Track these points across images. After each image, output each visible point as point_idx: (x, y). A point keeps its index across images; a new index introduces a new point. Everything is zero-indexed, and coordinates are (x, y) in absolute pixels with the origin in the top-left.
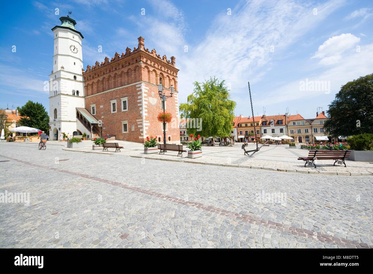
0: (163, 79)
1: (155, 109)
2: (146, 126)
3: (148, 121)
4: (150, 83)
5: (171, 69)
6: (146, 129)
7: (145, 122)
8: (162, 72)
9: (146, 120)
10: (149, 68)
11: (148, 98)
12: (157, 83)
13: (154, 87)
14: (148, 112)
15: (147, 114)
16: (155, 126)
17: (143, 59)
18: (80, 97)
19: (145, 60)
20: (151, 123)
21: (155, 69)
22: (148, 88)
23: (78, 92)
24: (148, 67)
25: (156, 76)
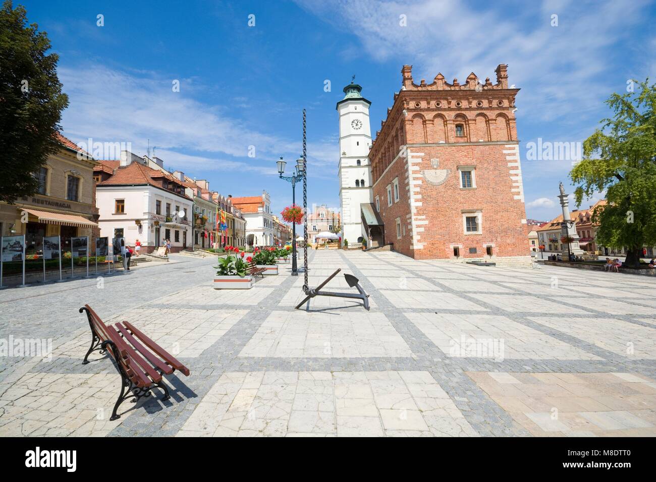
0: (466, 124)
1: (443, 190)
2: (418, 226)
3: (424, 217)
4: (427, 143)
5: (490, 95)
6: (418, 231)
7: (416, 219)
8: (463, 112)
9: (418, 214)
10: (423, 116)
11: (421, 173)
12: (447, 138)
13: (438, 148)
14: (423, 200)
15: (420, 204)
16: (443, 225)
17: (408, 104)
18: (366, 188)
19: (412, 105)
20: (432, 219)
21: (439, 112)
22: (423, 154)
23: (363, 182)
24: (421, 114)
25: (444, 124)
